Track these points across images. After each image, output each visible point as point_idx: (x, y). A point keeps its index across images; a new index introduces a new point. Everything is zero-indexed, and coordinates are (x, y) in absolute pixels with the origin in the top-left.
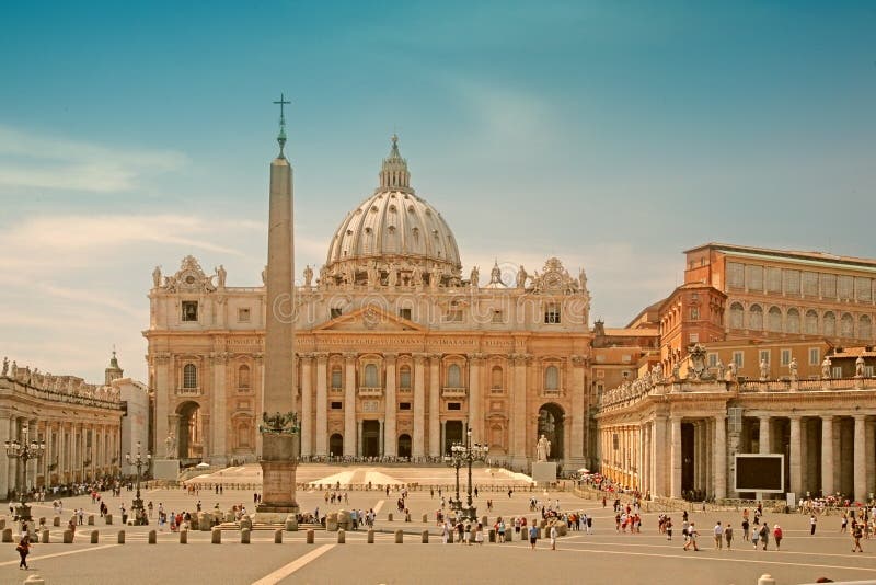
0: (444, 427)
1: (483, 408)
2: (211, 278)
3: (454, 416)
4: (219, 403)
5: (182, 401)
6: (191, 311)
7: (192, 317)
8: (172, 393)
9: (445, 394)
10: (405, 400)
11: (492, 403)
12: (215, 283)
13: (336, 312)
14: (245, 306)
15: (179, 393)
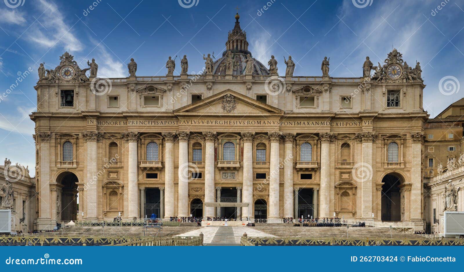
0: (297, 193)
1: (333, 177)
2: (85, 70)
3: (306, 184)
4: (91, 173)
5: (61, 171)
6: (69, 99)
7: (70, 103)
8: (53, 165)
9: (298, 166)
10: (261, 171)
11: (341, 173)
12: (88, 74)
13: (196, 98)
14: (114, 94)
15: (59, 165)
